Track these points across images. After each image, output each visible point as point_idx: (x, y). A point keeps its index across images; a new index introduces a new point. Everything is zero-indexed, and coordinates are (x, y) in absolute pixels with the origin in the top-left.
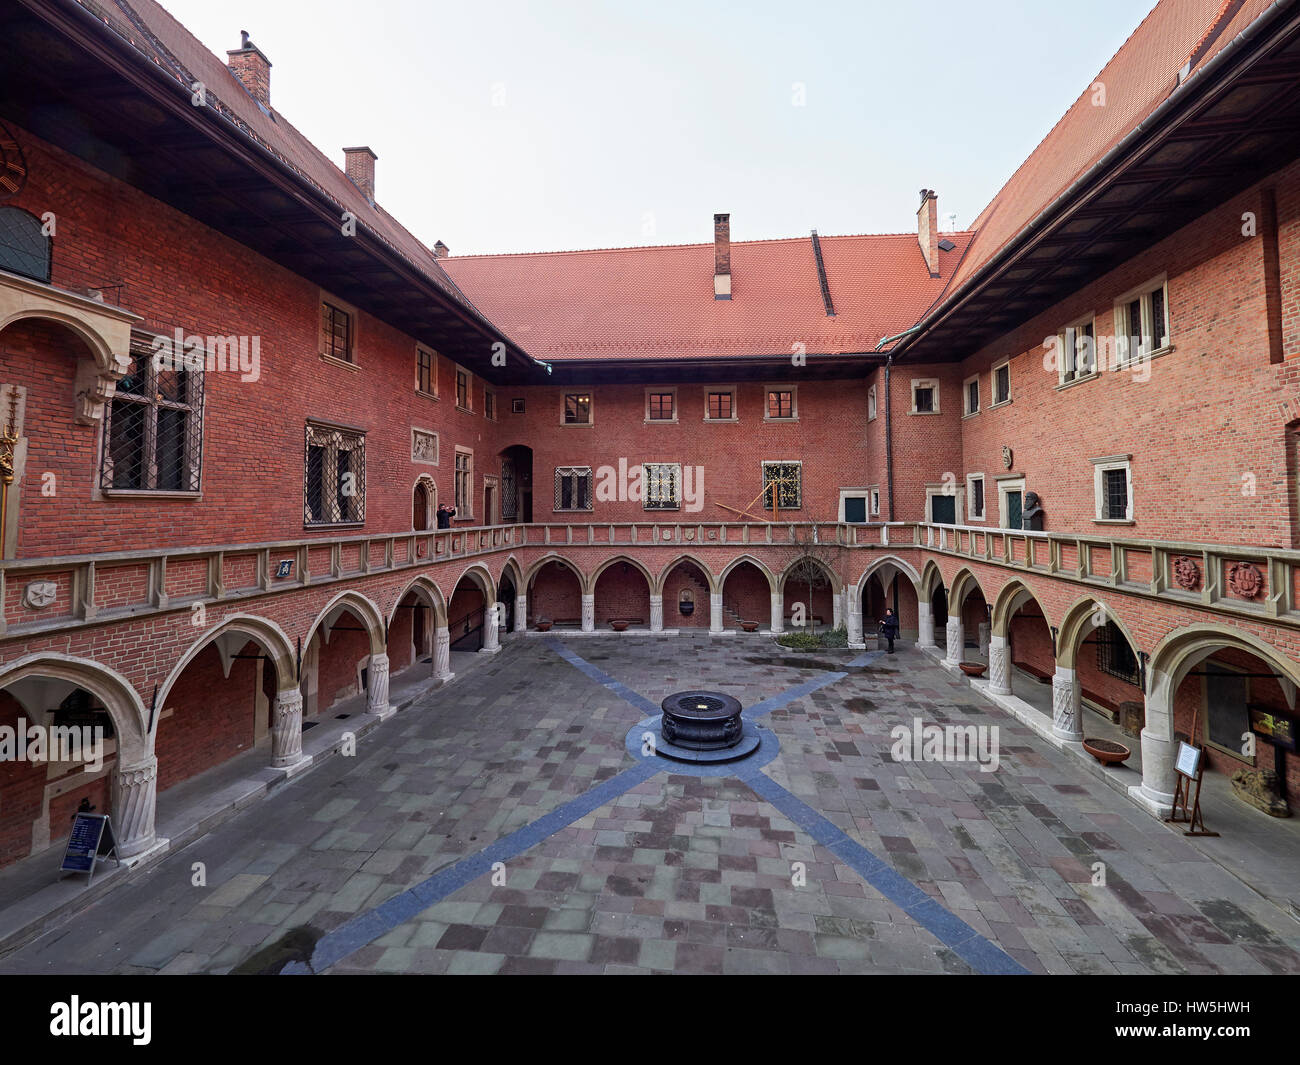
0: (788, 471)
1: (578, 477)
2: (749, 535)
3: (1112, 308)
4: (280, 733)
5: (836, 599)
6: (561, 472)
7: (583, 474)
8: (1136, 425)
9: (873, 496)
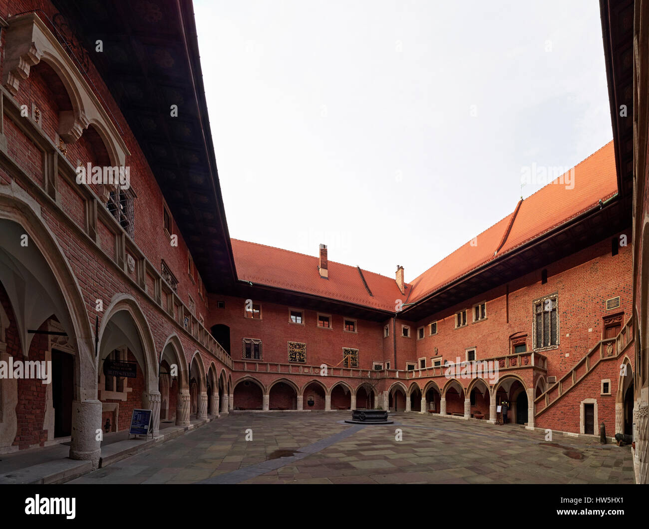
0: (353, 352)
1: (254, 344)
2: (343, 373)
3: (472, 307)
4: (182, 410)
5: (376, 398)
6: (245, 340)
7: (257, 343)
8: (478, 338)
9: (386, 365)
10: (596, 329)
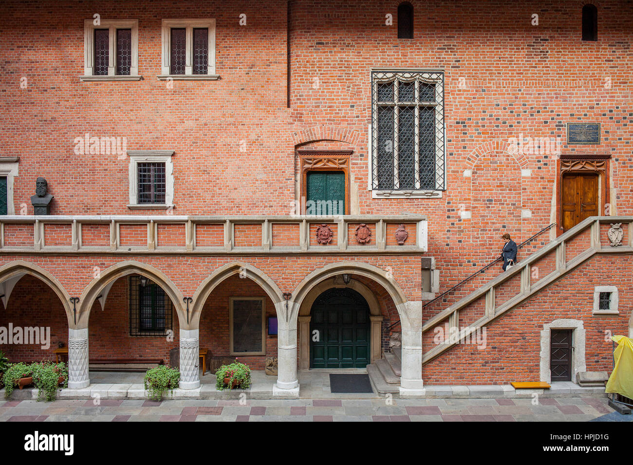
8: (180, 128)
10: (542, 174)
